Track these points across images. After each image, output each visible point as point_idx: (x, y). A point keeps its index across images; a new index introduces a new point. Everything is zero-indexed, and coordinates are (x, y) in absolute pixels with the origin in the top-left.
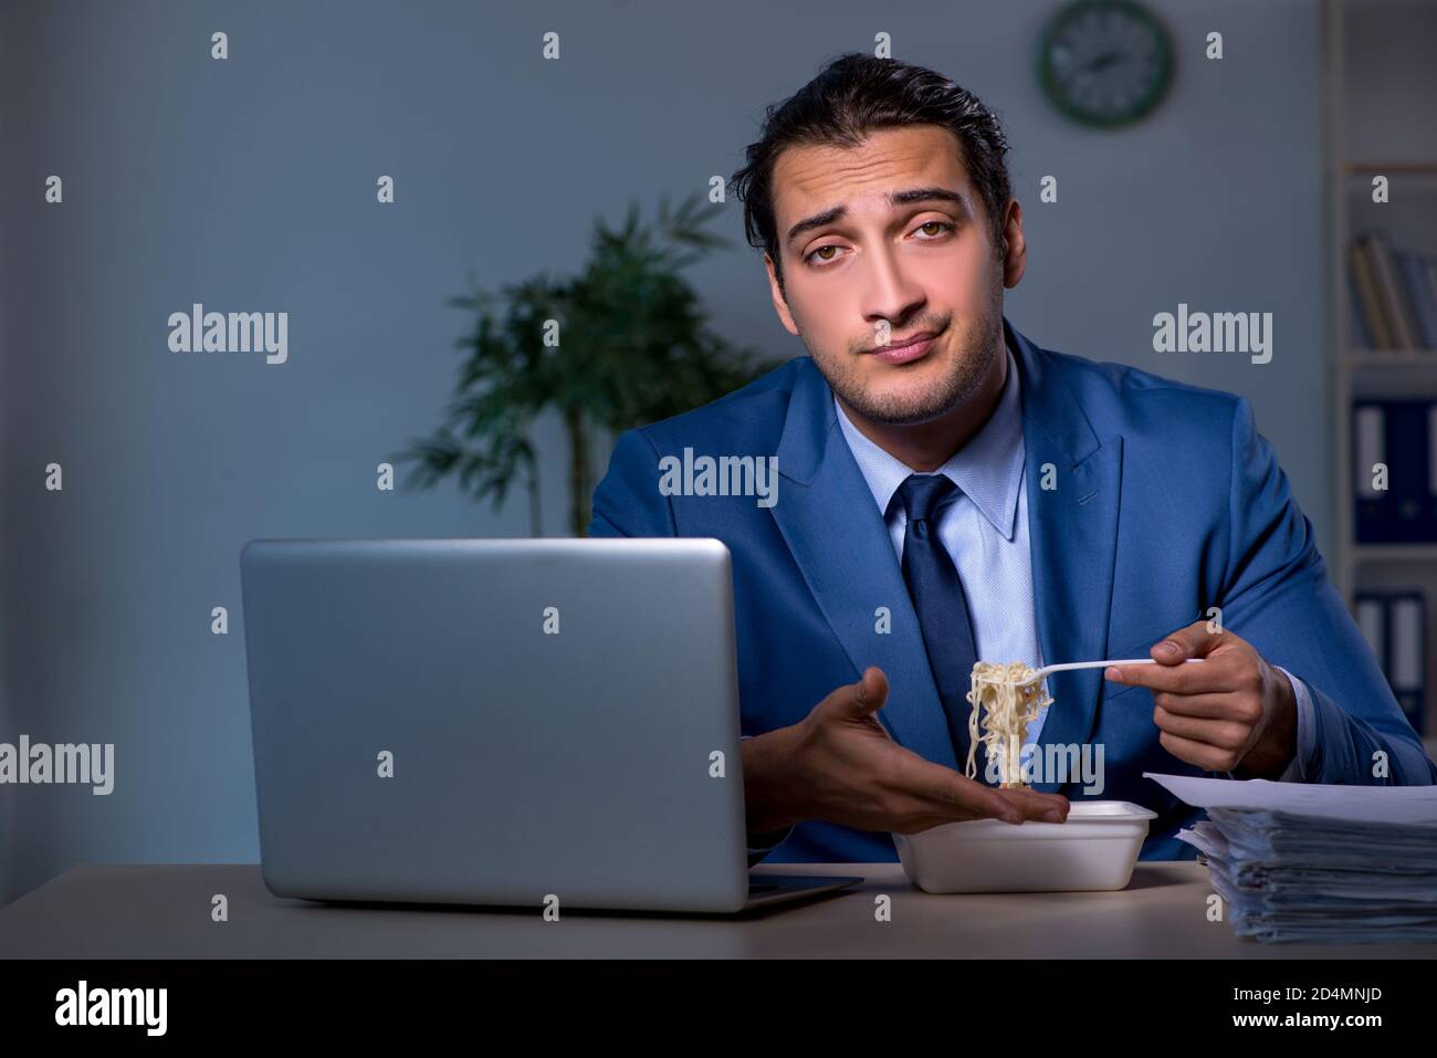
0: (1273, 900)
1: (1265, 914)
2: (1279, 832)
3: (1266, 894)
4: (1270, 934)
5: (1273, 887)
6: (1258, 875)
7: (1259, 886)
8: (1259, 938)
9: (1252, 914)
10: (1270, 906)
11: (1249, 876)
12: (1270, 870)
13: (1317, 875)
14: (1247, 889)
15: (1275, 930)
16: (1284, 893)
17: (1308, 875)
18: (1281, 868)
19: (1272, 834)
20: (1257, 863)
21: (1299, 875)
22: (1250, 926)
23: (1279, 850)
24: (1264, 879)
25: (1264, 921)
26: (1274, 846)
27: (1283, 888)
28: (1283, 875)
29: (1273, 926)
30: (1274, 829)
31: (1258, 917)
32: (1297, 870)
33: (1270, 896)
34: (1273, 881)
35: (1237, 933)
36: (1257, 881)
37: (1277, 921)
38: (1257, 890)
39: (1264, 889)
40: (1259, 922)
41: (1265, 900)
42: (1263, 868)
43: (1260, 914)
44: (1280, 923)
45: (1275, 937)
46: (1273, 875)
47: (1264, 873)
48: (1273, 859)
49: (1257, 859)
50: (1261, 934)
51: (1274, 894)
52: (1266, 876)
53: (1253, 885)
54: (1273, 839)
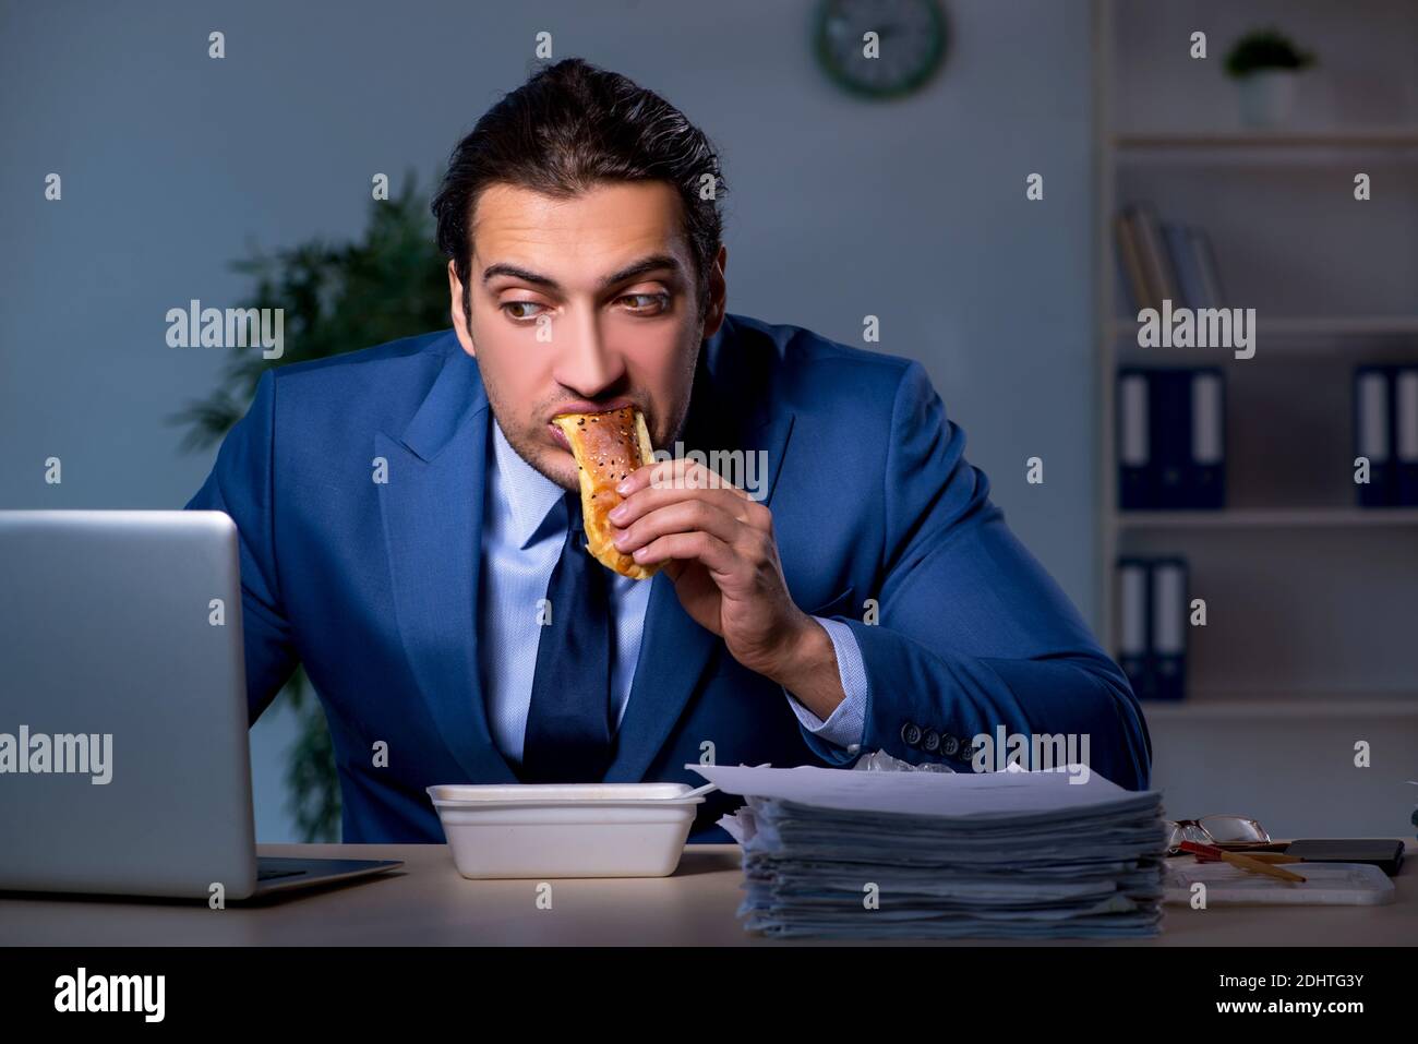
0: (782, 893)
1: (773, 908)
2: (788, 822)
3: (774, 886)
4: (778, 929)
5: (781, 880)
6: (766, 867)
7: (769, 878)
8: (767, 933)
9: (760, 907)
10: (778, 899)
11: (757, 867)
12: (778, 861)
13: (827, 867)
14: (755, 881)
15: (782, 924)
16: (793, 885)
17: (819, 867)
18: (789, 860)
19: (780, 824)
20: (765, 855)
21: (808, 866)
22: (759, 919)
23: (788, 841)
24: (772, 871)
25: (772, 914)
26: (782, 836)
27: (793, 881)
28: (791, 867)
29: (784, 920)
30: (781, 819)
31: (765, 910)
32: (807, 862)
33: (777, 889)
34: (782, 872)
35: (746, 927)
36: (767, 873)
37: (785, 914)
38: (764, 882)
39: (772, 882)
40: (768, 916)
41: (773, 893)
42: (771, 860)
43: (768, 908)
44: (786, 918)
45: (783, 932)
46: (781, 868)
47: (772, 865)
48: (782, 850)
49: (765, 849)
50: (770, 929)
51: (784, 886)
52: (774, 868)
53: (762, 878)
54: (781, 829)
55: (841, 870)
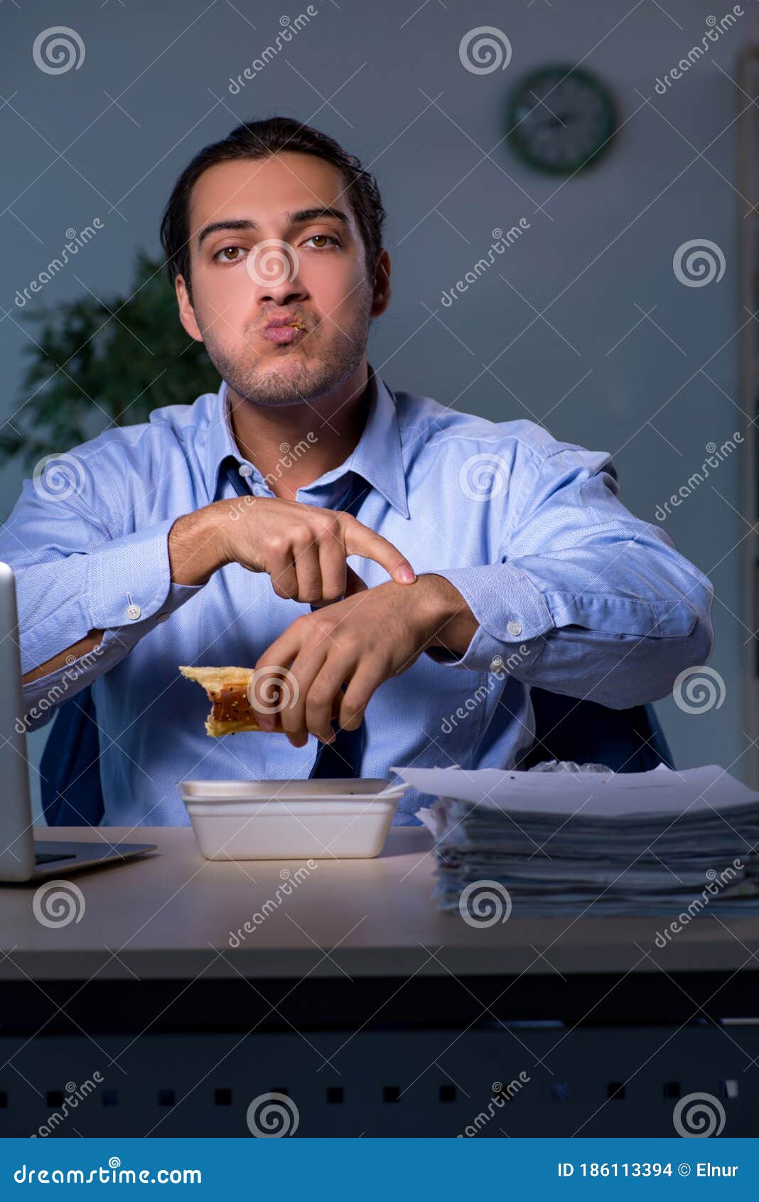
1: (460, 893)
2: (473, 821)
5: (467, 869)
6: (454, 858)
7: (457, 867)
8: (455, 912)
11: (447, 858)
12: (464, 854)
13: (505, 859)
14: (445, 870)
16: (477, 874)
17: (498, 858)
18: (473, 853)
19: (466, 823)
20: (454, 848)
21: (489, 858)
23: (472, 837)
24: (459, 862)
26: (468, 832)
27: (476, 871)
28: (475, 859)
32: (488, 854)
33: (464, 877)
34: (467, 863)
36: (455, 863)
38: (453, 871)
39: (459, 870)
41: (459, 880)
42: (458, 853)
46: (467, 858)
47: (459, 856)
48: (468, 844)
49: (454, 843)
51: (468, 875)
52: (461, 859)
53: (450, 866)
54: (467, 828)
55: (516, 861)
